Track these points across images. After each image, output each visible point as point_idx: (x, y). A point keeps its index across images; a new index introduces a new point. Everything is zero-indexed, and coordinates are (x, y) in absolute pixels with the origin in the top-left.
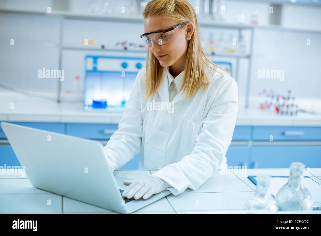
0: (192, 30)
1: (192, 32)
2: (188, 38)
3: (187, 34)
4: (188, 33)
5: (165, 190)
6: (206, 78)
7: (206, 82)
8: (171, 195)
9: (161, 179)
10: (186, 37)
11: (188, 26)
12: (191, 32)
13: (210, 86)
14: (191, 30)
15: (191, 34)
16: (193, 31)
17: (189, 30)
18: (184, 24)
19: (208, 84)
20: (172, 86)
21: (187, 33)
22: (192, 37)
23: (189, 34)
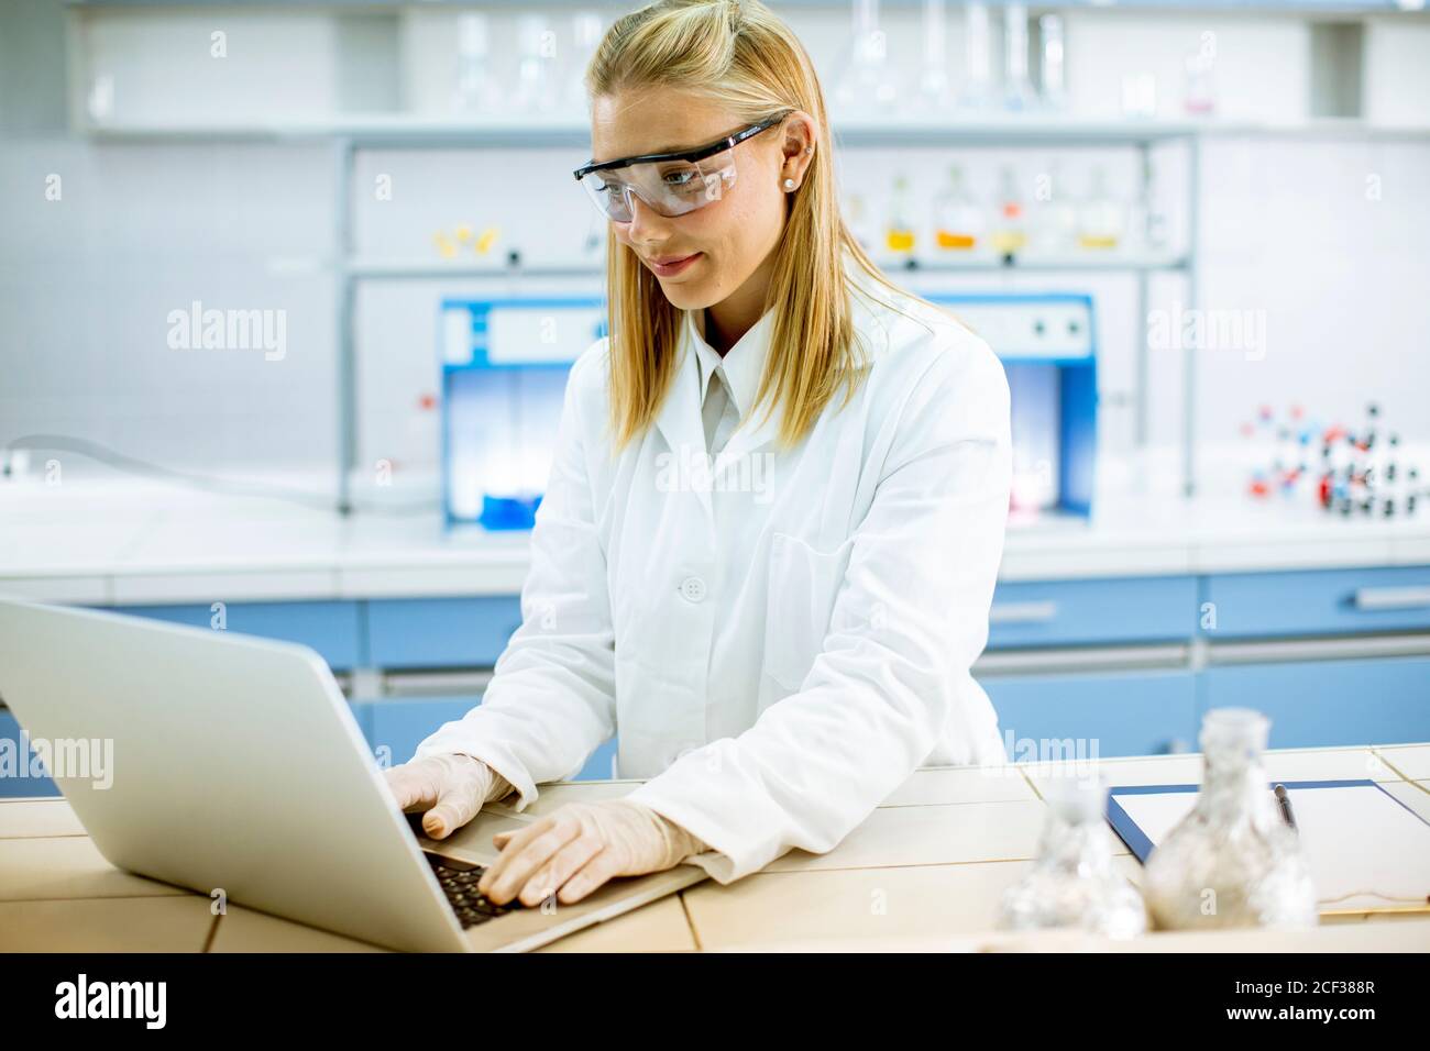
0: (809, 146)
1: (807, 154)
2: (789, 181)
3: (785, 165)
4: (787, 159)
5: (681, 866)
6: (861, 350)
7: (858, 363)
8: (707, 882)
9: (662, 818)
10: (783, 179)
11: (791, 130)
12: (802, 155)
13: (873, 380)
14: (805, 147)
15: (801, 162)
16: (812, 151)
17: (793, 148)
18: (772, 123)
19: (865, 370)
20: (719, 394)
21: (784, 159)
22: (809, 177)
23: (794, 162)
